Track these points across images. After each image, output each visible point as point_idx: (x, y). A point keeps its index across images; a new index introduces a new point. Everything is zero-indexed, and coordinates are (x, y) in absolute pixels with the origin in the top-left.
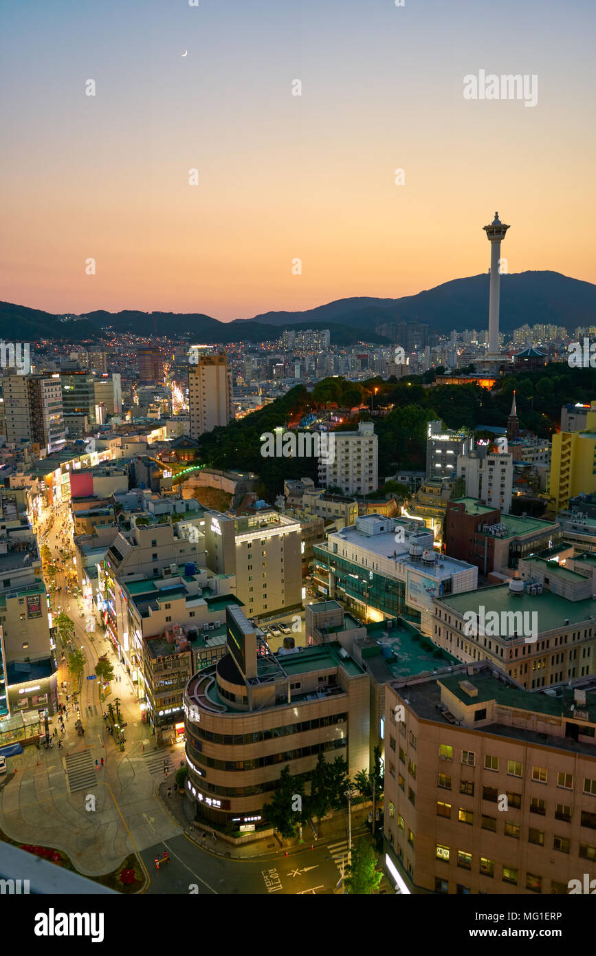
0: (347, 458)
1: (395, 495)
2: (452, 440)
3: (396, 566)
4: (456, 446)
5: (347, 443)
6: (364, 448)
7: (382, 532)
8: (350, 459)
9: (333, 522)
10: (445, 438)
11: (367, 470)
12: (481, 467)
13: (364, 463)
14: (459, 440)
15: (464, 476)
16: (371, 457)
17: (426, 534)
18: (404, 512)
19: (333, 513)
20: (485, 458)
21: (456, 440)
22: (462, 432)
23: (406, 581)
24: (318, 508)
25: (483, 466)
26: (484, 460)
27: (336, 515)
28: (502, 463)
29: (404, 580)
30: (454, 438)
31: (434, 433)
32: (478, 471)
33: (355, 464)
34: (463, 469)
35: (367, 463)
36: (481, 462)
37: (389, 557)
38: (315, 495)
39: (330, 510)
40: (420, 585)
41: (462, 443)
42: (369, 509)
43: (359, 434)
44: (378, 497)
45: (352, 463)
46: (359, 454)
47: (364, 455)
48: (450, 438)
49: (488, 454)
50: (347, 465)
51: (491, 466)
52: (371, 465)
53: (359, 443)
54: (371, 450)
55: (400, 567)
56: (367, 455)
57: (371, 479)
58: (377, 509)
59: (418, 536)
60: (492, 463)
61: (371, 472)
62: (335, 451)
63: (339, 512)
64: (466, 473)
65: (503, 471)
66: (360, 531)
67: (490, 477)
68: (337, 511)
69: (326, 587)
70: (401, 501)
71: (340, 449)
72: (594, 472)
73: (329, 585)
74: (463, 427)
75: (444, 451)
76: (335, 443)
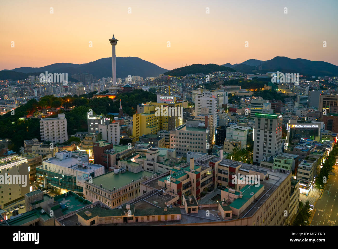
0: (53, 129)
1: (75, 142)
2: (97, 119)
3: (72, 170)
4: (99, 121)
5: (53, 123)
6: (61, 124)
8: (55, 129)
9: (46, 156)
10: (94, 118)
11: (63, 133)
12: (107, 128)
13: (61, 130)
14: (100, 119)
16: (64, 128)
17: (84, 156)
18: (78, 148)
19: (46, 152)
20: (109, 125)
21: (98, 119)
23: (76, 176)
24: (39, 151)
26: (108, 126)
27: (48, 153)
28: (115, 126)
30: (98, 118)
33: (57, 131)
34: (101, 129)
35: (62, 130)
36: (107, 126)
37: (69, 167)
38: (38, 146)
39: (45, 151)
41: (101, 120)
42: (63, 149)
43: (58, 119)
44: (67, 144)
45: (56, 131)
46: (58, 127)
47: (61, 127)
48: (96, 118)
49: (110, 123)
50: (53, 132)
51: (111, 128)
52: (64, 131)
53: (58, 122)
54: (64, 125)
56: (62, 127)
57: (64, 137)
58: (67, 148)
59: (81, 157)
60: (111, 126)
61: (64, 134)
62: (48, 126)
63: (49, 151)
64: (102, 131)
65: (116, 129)
66: (58, 158)
67: (111, 132)
68: (48, 151)
69: (43, 184)
70: (77, 145)
71: (50, 125)
72: (147, 127)
73: (44, 183)
74: (101, 114)
75: (94, 123)
76: (47, 123)
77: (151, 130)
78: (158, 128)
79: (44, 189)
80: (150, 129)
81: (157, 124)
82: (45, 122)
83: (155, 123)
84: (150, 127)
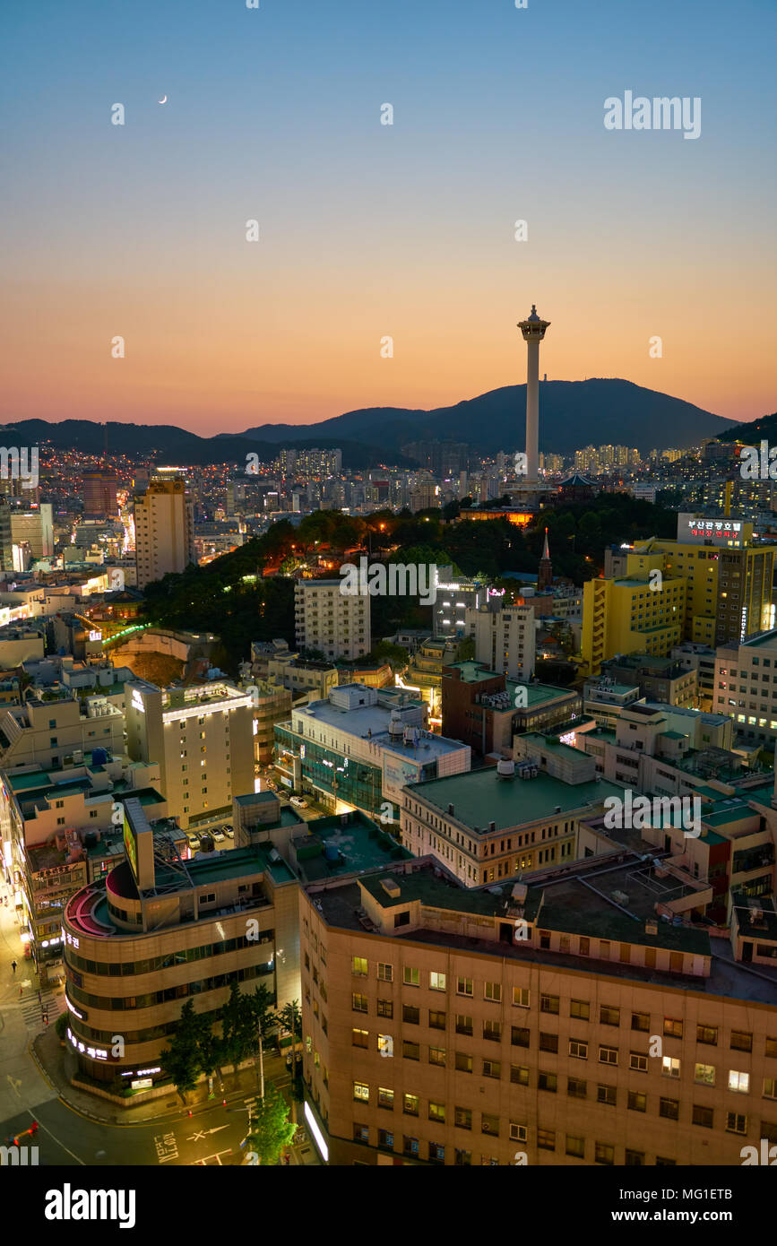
0: (332, 613)
1: (391, 660)
2: (463, 589)
3: (370, 748)
4: (468, 598)
5: (331, 594)
6: (352, 600)
7: (362, 705)
8: (337, 614)
9: (305, 695)
10: (455, 587)
11: (357, 629)
12: (494, 623)
13: (353, 619)
14: (472, 590)
15: (473, 635)
16: (361, 612)
17: (413, 708)
18: (399, 680)
19: (306, 683)
20: (498, 612)
21: (468, 590)
22: (477, 579)
23: (382, 766)
24: (286, 677)
25: (497, 622)
26: (498, 615)
27: (311, 685)
28: (520, 618)
29: (377, 764)
30: (466, 587)
31: (442, 581)
32: (490, 628)
33: (342, 621)
34: (473, 626)
35: (357, 620)
36: (494, 617)
37: (363, 737)
38: (284, 661)
39: (302, 680)
40: (398, 771)
41: (474, 593)
42: (355, 677)
44: (369, 662)
45: (337, 620)
46: (346, 608)
47: (354, 609)
48: (461, 587)
49: (503, 607)
50: (331, 622)
51: (507, 622)
52: (361, 621)
54: (361, 602)
55: (375, 749)
56: (357, 610)
57: (361, 640)
58: (368, 678)
59: (402, 710)
60: (507, 618)
61: (361, 631)
62: (315, 604)
63: (314, 682)
64: (476, 631)
65: (522, 627)
66: (334, 705)
67: (507, 636)
68: (311, 681)
69: (290, 778)
70: (397, 668)
71: (322, 601)
72: (633, 629)
73: (294, 775)
74: (480, 573)
75: (453, 603)
76: (315, 595)
77: (648, 641)
78: (676, 633)
79: (293, 794)
80: (644, 636)
81: (674, 618)
82: (309, 591)
83: (665, 615)
84: (645, 628)
